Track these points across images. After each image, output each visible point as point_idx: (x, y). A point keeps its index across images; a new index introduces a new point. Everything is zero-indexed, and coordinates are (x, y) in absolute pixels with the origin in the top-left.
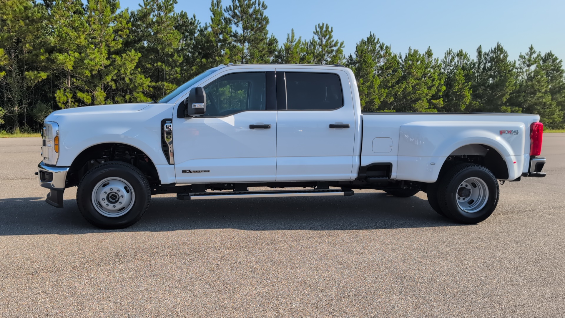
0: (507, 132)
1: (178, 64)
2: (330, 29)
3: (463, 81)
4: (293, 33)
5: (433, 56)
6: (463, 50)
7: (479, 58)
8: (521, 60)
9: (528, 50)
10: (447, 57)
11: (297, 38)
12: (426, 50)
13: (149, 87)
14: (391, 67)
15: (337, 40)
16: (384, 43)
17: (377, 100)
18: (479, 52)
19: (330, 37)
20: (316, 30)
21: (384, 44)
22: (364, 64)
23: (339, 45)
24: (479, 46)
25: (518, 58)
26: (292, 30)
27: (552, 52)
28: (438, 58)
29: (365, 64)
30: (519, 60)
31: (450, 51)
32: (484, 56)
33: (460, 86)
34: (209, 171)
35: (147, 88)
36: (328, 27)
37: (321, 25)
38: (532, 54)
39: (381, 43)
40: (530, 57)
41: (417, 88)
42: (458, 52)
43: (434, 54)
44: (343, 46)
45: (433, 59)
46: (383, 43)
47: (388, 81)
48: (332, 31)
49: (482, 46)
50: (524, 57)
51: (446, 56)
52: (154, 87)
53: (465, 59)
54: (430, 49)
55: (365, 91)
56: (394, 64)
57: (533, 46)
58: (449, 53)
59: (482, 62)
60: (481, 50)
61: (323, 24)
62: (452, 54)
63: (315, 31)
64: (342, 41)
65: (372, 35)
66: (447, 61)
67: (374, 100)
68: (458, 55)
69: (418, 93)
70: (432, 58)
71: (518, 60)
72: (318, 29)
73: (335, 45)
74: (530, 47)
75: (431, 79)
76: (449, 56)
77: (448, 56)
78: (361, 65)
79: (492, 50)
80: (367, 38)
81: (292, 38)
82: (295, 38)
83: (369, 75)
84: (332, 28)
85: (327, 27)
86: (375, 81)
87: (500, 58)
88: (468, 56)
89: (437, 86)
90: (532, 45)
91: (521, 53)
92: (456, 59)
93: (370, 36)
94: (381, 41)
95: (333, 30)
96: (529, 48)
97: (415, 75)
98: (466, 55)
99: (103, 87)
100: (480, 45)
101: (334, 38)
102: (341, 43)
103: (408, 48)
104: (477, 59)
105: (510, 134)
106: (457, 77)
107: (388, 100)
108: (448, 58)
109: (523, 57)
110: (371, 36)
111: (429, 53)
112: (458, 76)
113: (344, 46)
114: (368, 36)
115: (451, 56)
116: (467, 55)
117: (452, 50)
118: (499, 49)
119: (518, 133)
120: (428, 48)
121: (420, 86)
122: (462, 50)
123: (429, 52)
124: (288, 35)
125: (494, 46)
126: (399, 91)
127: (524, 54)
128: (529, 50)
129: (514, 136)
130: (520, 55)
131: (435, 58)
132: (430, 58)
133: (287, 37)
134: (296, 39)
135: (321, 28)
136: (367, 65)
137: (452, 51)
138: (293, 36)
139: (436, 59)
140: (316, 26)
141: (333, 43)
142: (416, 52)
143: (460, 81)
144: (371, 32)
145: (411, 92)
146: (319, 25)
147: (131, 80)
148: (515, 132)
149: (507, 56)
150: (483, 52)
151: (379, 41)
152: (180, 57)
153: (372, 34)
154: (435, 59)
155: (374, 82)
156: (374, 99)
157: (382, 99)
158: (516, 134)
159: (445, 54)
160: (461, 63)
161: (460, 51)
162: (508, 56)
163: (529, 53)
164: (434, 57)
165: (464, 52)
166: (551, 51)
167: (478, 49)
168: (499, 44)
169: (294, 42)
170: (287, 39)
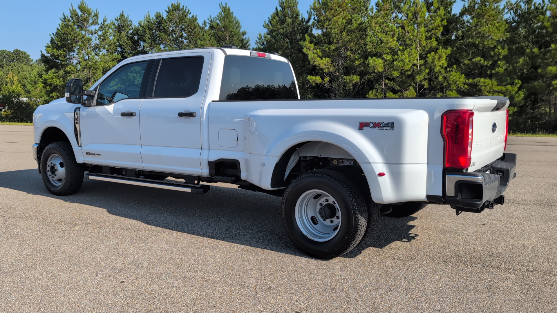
0: (371, 125)
1: (501, 57)
13: (464, 84)
34: (100, 155)
35: (463, 85)
52: (469, 85)
99: (418, 87)
105: (377, 128)
119: (393, 127)
129: (385, 132)
147: (445, 78)
148: (387, 125)
152: (503, 49)
158: (389, 128)
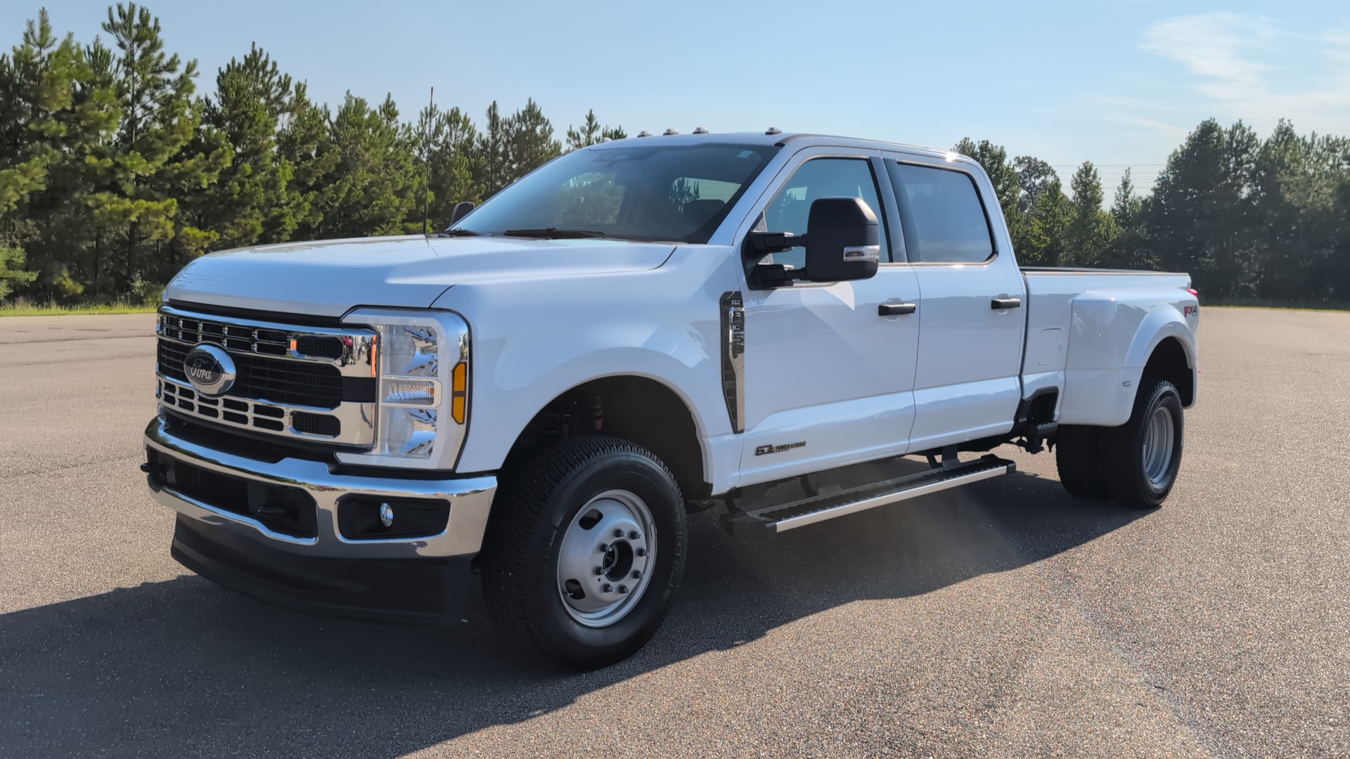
2: (151, 24)
3: (470, 182)
4: (44, 21)
5: (398, 117)
6: (460, 109)
7: (493, 131)
8: (572, 142)
9: (584, 122)
10: (426, 123)
11: (58, 35)
12: (383, 102)
14: (313, 138)
15: (176, 56)
16: (289, 75)
17: (290, 219)
18: (493, 118)
19: (155, 45)
20: (111, 20)
21: (290, 78)
22: (247, 125)
23: (181, 69)
24: (492, 104)
25: (566, 136)
26: (43, 13)
27: (622, 129)
28: (410, 124)
29: (250, 127)
30: (568, 141)
31: (431, 109)
32: (502, 126)
33: (462, 192)
34: (802, 444)
36: (148, 17)
37: (126, 9)
38: (591, 130)
39: (282, 73)
40: (589, 137)
41: (373, 192)
42: (450, 114)
43: (400, 112)
44: (194, 72)
45: (400, 125)
46: (286, 76)
47: (308, 173)
48: (157, 28)
49: (497, 103)
50: (578, 135)
51: (424, 119)
53: (467, 131)
54: (391, 99)
55: (258, 195)
56: (320, 131)
57: (593, 113)
58: (430, 113)
59: (500, 139)
60: (496, 112)
61: (132, 8)
62: (438, 116)
63: (108, 22)
64: (192, 61)
65: (258, 51)
66: (427, 131)
67: (283, 220)
68: (449, 121)
69: (377, 205)
70: (397, 122)
71: (566, 141)
72: (117, 19)
73: (171, 67)
74: (588, 116)
75: (402, 171)
76: (430, 121)
77: (428, 120)
78: (241, 127)
79: (518, 114)
80: (245, 57)
81: (42, 35)
82: (53, 34)
83: (262, 155)
84: (156, 20)
85: (144, 18)
86: (281, 170)
87: (536, 135)
88: (471, 123)
89: (415, 189)
90: (591, 111)
91: (571, 126)
92: (446, 129)
93: (251, 53)
94: (282, 71)
95: (160, 24)
96: (586, 116)
97: (369, 161)
98: (466, 121)
100: (494, 103)
101: (168, 50)
102: (189, 64)
103: (345, 95)
104: (490, 132)
106: (454, 171)
107: (311, 219)
108: (428, 125)
109: (576, 135)
110: (254, 52)
111: (389, 110)
112: (456, 169)
113: (198, 74)
114: (249, 53)
115: (434, 120)
116: (469, 121)
117: (436, 107)
118: (532, 114)
120: (386, 97)
121: (381, 189)
122: (457, 108)
123: (389, 106)
124: (31, 24)
125: (523, 107)
126: (337, 200)
127: (576, 129)
128: (586, 121)
130: (569, 130)
131: (404, 122)
132: (392, 123)
133: (25, 29)
134: (55, 40)
135: (127, 17)
136: (255, 127)
137: (437, 109)
138: (45, 30)
139: (407, 126)
140: (110, 9)
141: (165, 61)
142: (360, 104)
143: (462, 180)
144: (254, 43)
145: (363, 203)
146: (120, 7)
149: (551, 130)
150: (501, 119)
151: (277, 69)
153: (257, 49)
154: (404, 125)
155: (280, 174)
156: (282, 216)
157: (300, 218)
159: (422, 114)
160: (456, 138)
161: (452, 111)
162: (553, 130)
163: (587, 128)
164: (402, 119)
165: (462, 114)
166: (620, 127)
167: (490, 110)
168: (532, 102)
169: (50, 45)
170: (26, 36)
